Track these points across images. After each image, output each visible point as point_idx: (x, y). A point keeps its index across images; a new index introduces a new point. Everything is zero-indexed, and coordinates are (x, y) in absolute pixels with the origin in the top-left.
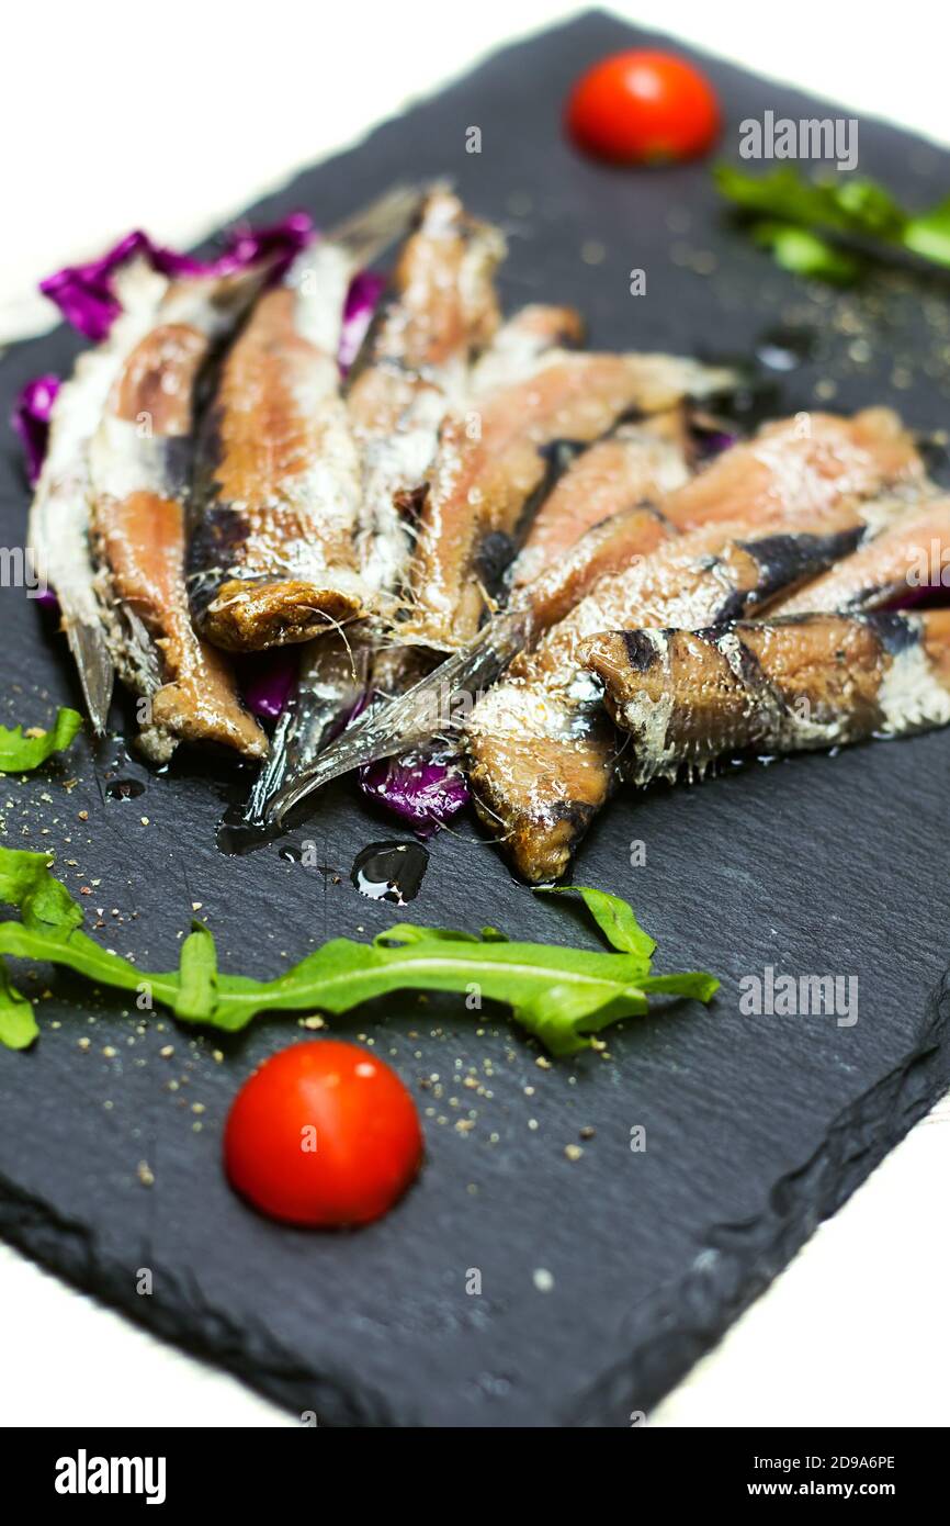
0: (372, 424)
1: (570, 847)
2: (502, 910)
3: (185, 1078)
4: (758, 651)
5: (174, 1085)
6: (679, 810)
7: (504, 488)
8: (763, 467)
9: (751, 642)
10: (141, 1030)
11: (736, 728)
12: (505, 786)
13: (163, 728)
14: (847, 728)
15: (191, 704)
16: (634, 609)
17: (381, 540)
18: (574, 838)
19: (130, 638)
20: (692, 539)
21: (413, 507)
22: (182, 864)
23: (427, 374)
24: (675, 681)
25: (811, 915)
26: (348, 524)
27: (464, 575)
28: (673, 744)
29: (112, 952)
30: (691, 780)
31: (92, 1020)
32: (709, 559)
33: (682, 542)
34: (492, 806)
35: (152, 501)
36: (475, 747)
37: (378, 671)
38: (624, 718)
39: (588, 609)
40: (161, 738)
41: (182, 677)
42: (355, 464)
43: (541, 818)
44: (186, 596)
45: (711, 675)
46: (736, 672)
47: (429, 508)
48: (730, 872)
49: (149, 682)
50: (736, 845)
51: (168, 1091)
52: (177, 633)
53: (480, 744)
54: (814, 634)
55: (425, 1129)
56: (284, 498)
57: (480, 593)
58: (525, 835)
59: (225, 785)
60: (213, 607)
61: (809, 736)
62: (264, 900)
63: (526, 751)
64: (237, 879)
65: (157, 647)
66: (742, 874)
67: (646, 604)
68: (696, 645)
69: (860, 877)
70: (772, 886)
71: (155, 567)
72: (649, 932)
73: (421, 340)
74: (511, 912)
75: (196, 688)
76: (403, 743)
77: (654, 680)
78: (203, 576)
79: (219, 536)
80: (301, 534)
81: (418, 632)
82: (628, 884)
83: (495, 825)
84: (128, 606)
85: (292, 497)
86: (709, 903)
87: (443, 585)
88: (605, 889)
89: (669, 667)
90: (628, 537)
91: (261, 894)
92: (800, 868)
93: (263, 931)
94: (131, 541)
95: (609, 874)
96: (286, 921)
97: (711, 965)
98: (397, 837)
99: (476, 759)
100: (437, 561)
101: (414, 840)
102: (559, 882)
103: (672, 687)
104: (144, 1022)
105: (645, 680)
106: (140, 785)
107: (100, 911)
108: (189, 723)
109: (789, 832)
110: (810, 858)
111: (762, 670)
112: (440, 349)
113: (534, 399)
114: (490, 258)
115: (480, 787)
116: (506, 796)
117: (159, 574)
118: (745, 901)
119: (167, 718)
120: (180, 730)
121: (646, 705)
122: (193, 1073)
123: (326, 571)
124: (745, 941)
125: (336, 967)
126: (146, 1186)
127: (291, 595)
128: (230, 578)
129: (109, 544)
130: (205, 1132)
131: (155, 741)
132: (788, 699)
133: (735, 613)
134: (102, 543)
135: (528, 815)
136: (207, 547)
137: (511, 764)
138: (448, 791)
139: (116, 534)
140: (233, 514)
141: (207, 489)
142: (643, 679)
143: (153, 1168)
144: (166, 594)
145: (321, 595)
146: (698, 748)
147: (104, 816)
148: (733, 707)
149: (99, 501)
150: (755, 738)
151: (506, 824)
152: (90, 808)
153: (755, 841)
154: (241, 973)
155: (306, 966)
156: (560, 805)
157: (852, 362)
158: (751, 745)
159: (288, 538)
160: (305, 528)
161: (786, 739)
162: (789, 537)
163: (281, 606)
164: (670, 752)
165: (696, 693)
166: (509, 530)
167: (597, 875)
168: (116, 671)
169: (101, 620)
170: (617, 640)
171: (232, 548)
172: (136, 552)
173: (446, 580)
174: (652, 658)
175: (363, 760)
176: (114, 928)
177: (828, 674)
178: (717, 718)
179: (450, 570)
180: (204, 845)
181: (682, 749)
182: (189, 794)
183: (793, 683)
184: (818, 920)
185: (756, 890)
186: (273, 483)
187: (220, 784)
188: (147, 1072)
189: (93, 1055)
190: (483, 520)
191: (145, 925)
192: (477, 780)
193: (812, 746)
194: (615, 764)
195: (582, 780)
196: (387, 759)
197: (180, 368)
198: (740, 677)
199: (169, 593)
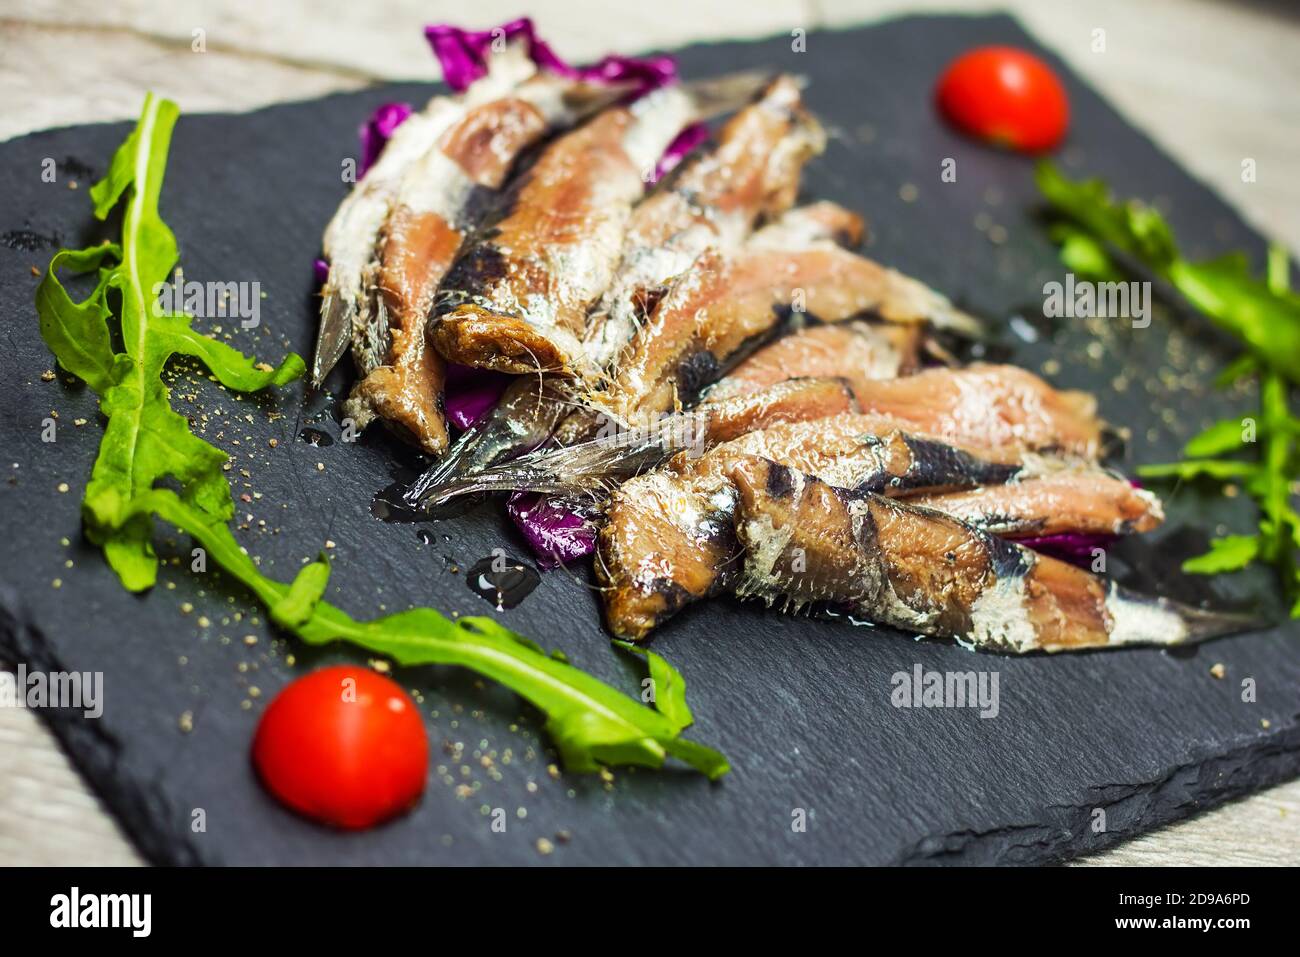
0: (646, 233)
1: (657, 618)
2: (579, 646)
3: (256, 665)
4: (881, 524)
5: (244, 667)
6: (764, 630)
7: (730, 320)
8: (957, 392)
9: (877, 514)
10: (238, 617)
11: (839, 582)
12: (624, 549)
13: (367, 399)
14: (937, 622)
15: (397, 388)
16: (792, 453)
17: (611, 323)
18: (663, 612)
19: (373, 321)
20: (867, 418)
21: (648, 304)
22: (335, 510)
23: (710, 214)
24: (799, 519)
25: (834, 751)
26: (588, 299)
27: (665, 373)
28: (780, 572)
29: (244, 551)
30: (785, 611)
31: (202, 593)
32: (873, 438)
33: (858, 417)
34: (607, 561)
35: (440, 225)
36: (614, 510)
37: (566, 426)
38: (744, 532)
39: (756, 439)
40: (363, 407)
41: (399, 365)
42: (616, 256)
43: (641, 585)
44: (431, 304)
45: (833, 527)
46: (855, 533)
47: (659, 310)
48: (783, 693)
49: (371, 360)
50: (799, 674)
51: (236, 670)
52: (411, 330)
53: (619, 509)
54: (935, 531)
55: (431, 780)
56: (545, 259)
57: (673, 392)
58: (624, 593)
59: (400, 466)
60: (446, 317)
61: (900, 615)
62: (387, 562)
63: (655, 529)
64: (373, 537)
65: (390, 335)
66: (792, 697)
67: (805, 453)
68: (830, 498)
69: (891, 739)
70: (813, 717)
71: (417, 272)
72: (692, 710)
73: (718, 186)
74: (586, 651)
75: (406, 377)
76: (558, 487)
77: (781, 510)
78: (451, 294)
79: (479, 269)
80: (546, 292)
81: (607, 402)
82: (694, 668)
83: (604, 578)
84: (383, 297)
85: (552, 260)
86: (753, 708)
87: (643, 373)
88: (673, 663)
89: (798, 505)
90: (815, 397)
91: (388, 557)
92: (844, 713)
93: (375, 584)
94: (407, 246)
95: (681, 654)
96: (398, 584)
97: (731, 754)
98: (521, 559)
99: (611, 519)
100: (647, 353)
101: (534, 566)
102: (638, 643)
103: (795, 523)
104: (243, 611)
105: (774, 507)
106: (331, 439)
107: (250, 517)
108: (388, 402)
109: (848, 682)
110: (857, 709)
111: (878, 541)
112: (731, 199)
113: (792, 269)
114: (807, 147)
115: (604, 543)
116: (621, 557)
117: (417, 280)
118: (785, 719)
119: (373, 393)
120: (380, 406)
121: (766, 528)
122: (263, 665)
123: (554, 328)
124: (768, 748)
125: (418, 629)
126: (183, 732)
127: (512, 329)
128: (473, 302)
129: (390, 242)
130: (251, 711)
131: (357, 408)
132: (892, 575)
133: (877, 487)
134: (384, 241)
135: (632, 578)
136: (466, 274)
137: (635, 534)
138: (577, 538)
139: (398, 236)
140: (499, 256)
141: (488, 230)
142: (772, 505)
143: (195, 721)
144: (416, 296)
145: (537, 339)
146: (800, 585)
147: (289, 450)
148: (842, 563)
149: (397, 208)
150: (853, 598)
151: (612, 580)
152: (282, 439)
153: (816, 678)
154: (341, 607)
155: (395, 620)
156: (663, 580)
157: (1087, 356)
158: (847, 603)
159: (534, 290)
160: (550, 287)
161: (879, 610)
162: (950, 448)
163: (500, 335)
164: (776, 578)
165: (813, 536)
166: (721, 355)
167: (671, 651)
168: (351, 344)
169: (357, 300)
170: (763, 465)
171: (485, 281)
172: (407, 256)
173: (647, 370)
174: (787, 491)
175: (517, 487)
176: (255, 534)
177: (935, 570)
178: (825, 566)
179: (654, 364)
180: (360, 502)
181: (787, 580)
182: (366, 461)
183: (901, 564)
184: (838, 756)
185: (798, 715)
186: (541, 243)
187: (397, 464)
188: (228, 649)
189: (190, 620)
190: (700, 338)
191: (281, 543)
192: (604, 536)
193: (900, 626)
194: (724, 569)
195: (689, 569)
196: (539, 494)
197: (512, 135)
198: (857, 539)
199: (419, 297)
